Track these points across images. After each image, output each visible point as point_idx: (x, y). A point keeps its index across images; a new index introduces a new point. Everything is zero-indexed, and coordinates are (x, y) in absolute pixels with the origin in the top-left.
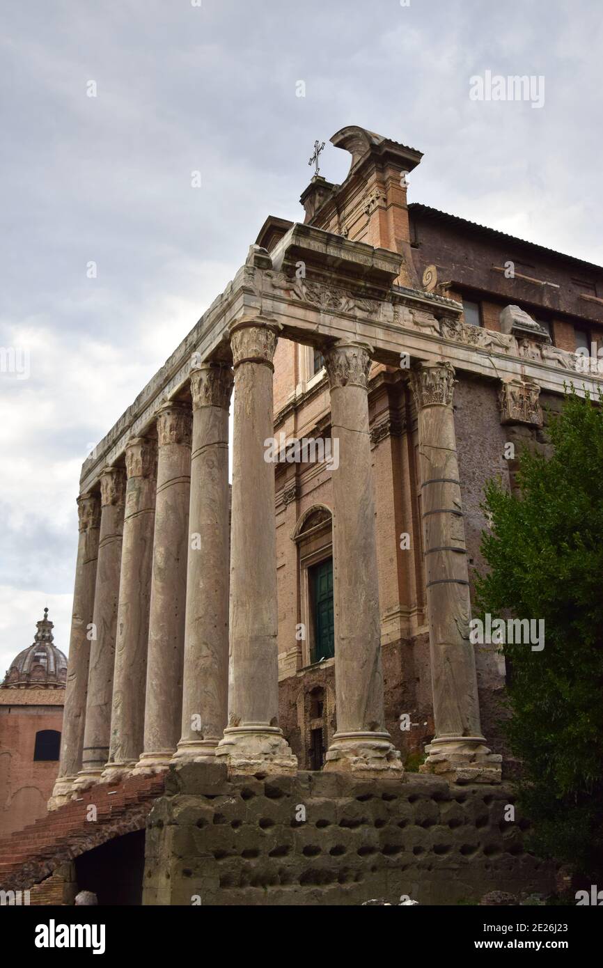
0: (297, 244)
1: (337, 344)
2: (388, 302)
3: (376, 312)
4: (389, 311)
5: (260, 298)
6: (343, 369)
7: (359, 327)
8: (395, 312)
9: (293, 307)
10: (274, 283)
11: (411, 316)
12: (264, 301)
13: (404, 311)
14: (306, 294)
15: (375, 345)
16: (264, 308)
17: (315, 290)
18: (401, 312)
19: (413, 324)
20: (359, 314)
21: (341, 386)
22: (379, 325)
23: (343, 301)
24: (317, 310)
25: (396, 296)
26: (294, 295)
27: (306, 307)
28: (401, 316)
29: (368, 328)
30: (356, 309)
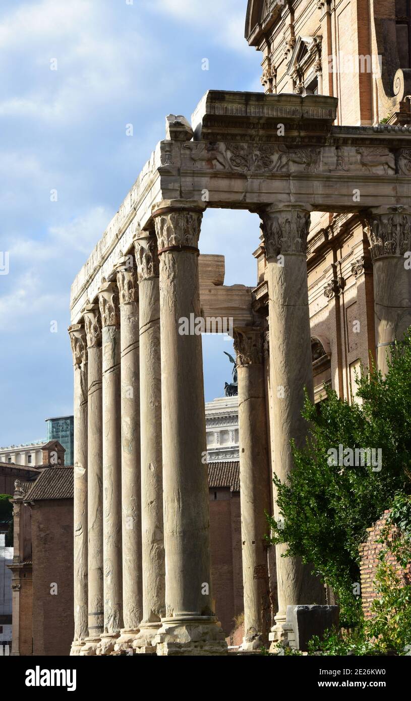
0: (212, 113)
1: (268, 209)
2: (330, 146)
3: (315, 162)
4: (331, 157)
5: (179, 177)
6: (276, 236)
7: (293, 185)
8: (338, 156)
9: (216, 179)
10: (193, 156)
11: (359, 157)
12: (183, 179)
13: (349, 152)
14: (231, 159)
15: (312, 202)
16: (183, 189)
17: (242, 152)
18: (346, 154)
19: (361, 166)
20: (293, 168)
21: (274, 255)
22: (317, 177)
23: (275, 157)
24: (243, 177)
25: (338, 139)
26: (217, 164)
27: (231, 176)
28: (346, 159)
29: (305, 183)
30: (291, 163)
